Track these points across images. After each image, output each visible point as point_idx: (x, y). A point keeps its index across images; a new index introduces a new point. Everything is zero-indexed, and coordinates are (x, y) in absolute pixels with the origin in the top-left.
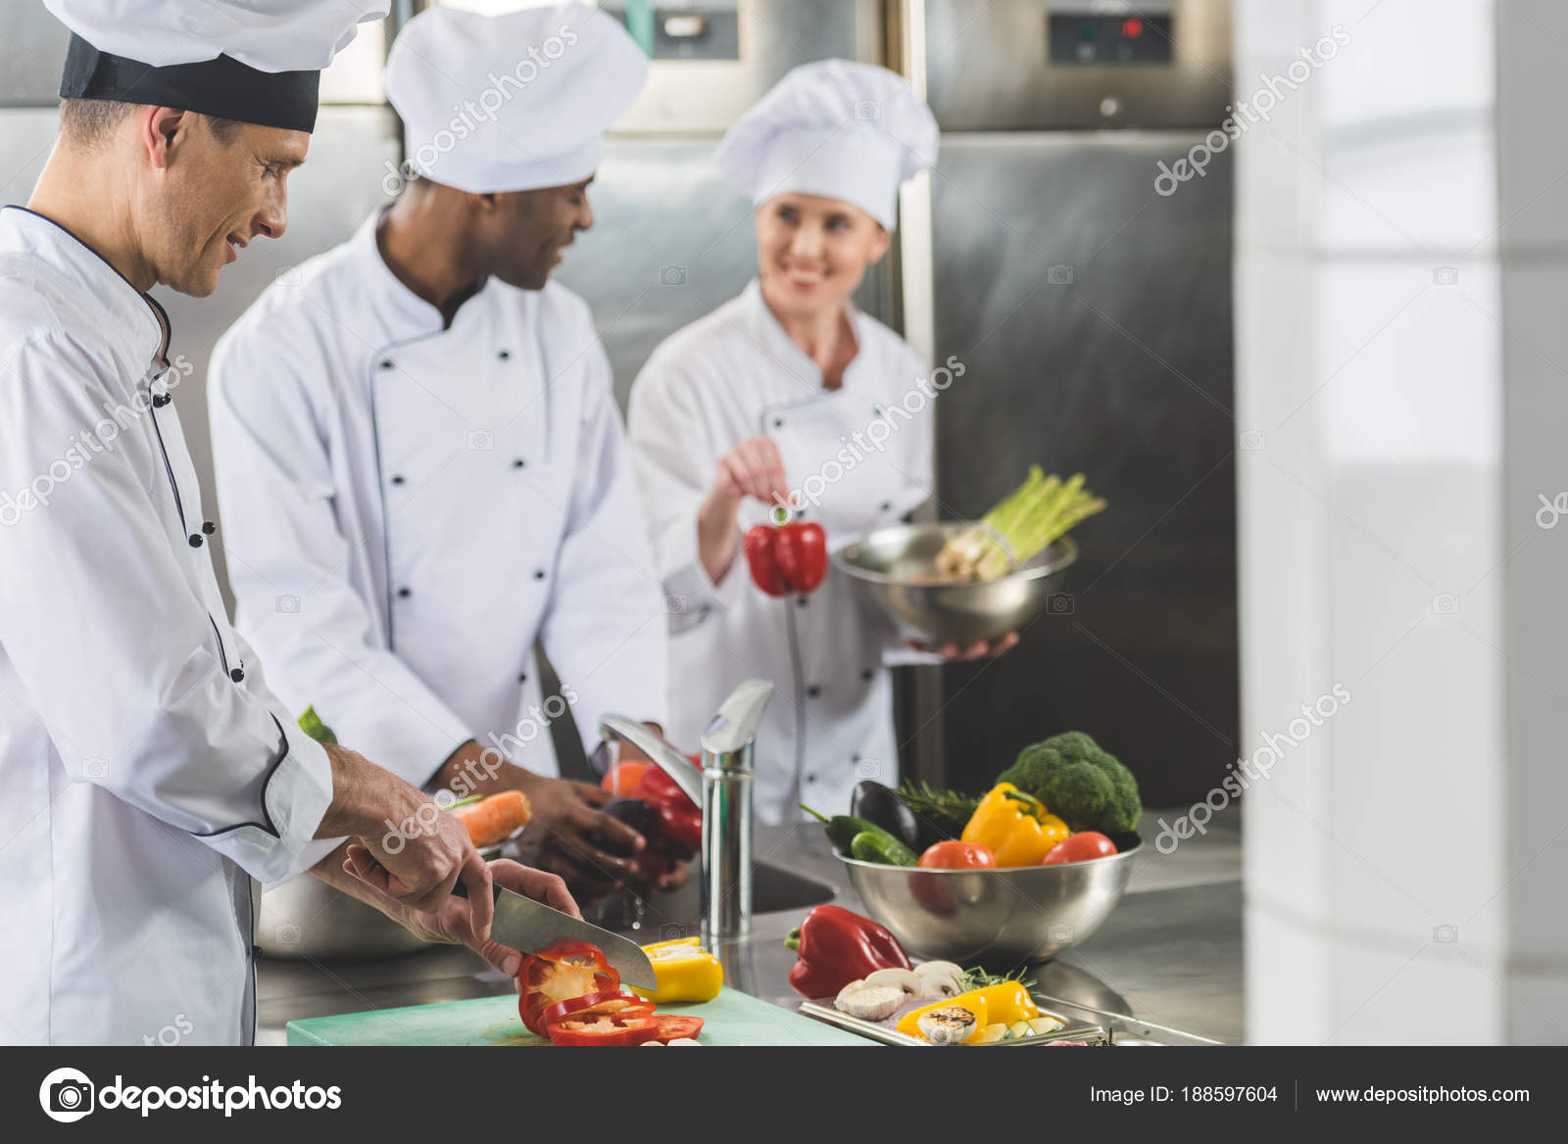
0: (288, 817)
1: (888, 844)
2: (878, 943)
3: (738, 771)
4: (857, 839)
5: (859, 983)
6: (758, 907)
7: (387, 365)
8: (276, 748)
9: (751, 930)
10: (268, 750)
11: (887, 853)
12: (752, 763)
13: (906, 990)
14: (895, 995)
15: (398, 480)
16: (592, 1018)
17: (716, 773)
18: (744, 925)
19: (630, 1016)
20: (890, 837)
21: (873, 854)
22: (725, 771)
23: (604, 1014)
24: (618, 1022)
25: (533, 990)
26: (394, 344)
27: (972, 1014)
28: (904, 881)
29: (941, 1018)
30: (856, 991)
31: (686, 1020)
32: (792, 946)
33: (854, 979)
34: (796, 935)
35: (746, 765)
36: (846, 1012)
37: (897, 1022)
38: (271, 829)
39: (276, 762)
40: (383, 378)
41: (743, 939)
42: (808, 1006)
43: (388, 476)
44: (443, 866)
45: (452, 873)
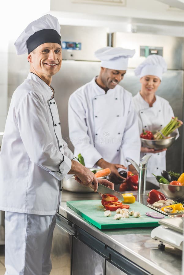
0: (63, 171)
1: (165, 180)
2: (161, 196)
3: (144, 168)
4: (160, 179)
5: (157, 202)
6: (147, 189)
7: (95, 99)
8: (62, 160)
9: (145, 193)
10: (61, 160)
11: (165, 182)
12: (147, 167)
13: (164, 204)
14: (162, 204)
15: (96, 117)
16: (112, 204)
17: (141, 168)
18: (144, 192)
19: (118, 204)
20: (166, 179)
21: (162, 182)
22: (143, 168)
23: (114, 204)
24: (116, 205)
25: (104, 199)
26: (97, 96)
27: (173, 208)
28: (167, 187)
29: (167, 208)
31: (127, 206)
32: (148, 196)
33: (156, 201)
34: (149, 194)
35: (146, 167)
36: (154, 206)
37: (162, 208)
38: (60, 172)
39: (62, 162)
40: (95, 101)
41: (144, 194)
42: (149, 205)
43: (95, 116)
44: (89, 180)
45: (91, 181)
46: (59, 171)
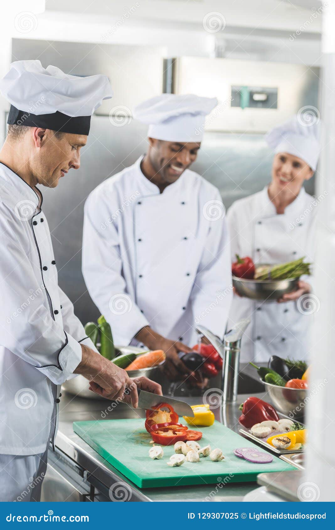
0: (66, 365)
1: (278, 378)
2: (268, 410)
3: (235, 349)
4: (267, 375)
5: (258, 424)
6: (240, 392)
7: (140, 203)
8: (64, 342)
9: (237, 400)
10: (62, 342)
11: (276, 381)
12: (240, 346)
13: (274, 428)
14: (268, 430)
15: (140, 240)
16: (166, 430)
17: (228, 348)
18: (234, 398)
19: (179, 431)
20: (278, 375)
21: (271, 381)
22: (231, 348)
23: (171, 429)
24: (174, 433)
25: (150, 419)
26: (143, 197)
27: (290, 440)
28: (281, 391)
29: (279, 440)
30: (257, 427)
31: (196, 434)
32: (241, 409)
33: (257, 423)
34: (242, 406)
35: (238, 346)
36: (252, 434)
37: (268, 439)
38: (60, 368)
39: (64, 346)
40: (138, 207)
41: (234, 403)
42: (242, 431)
43: (137, 239)
44: (119, 385)
45: (122, 387)
46: (57, 364)
